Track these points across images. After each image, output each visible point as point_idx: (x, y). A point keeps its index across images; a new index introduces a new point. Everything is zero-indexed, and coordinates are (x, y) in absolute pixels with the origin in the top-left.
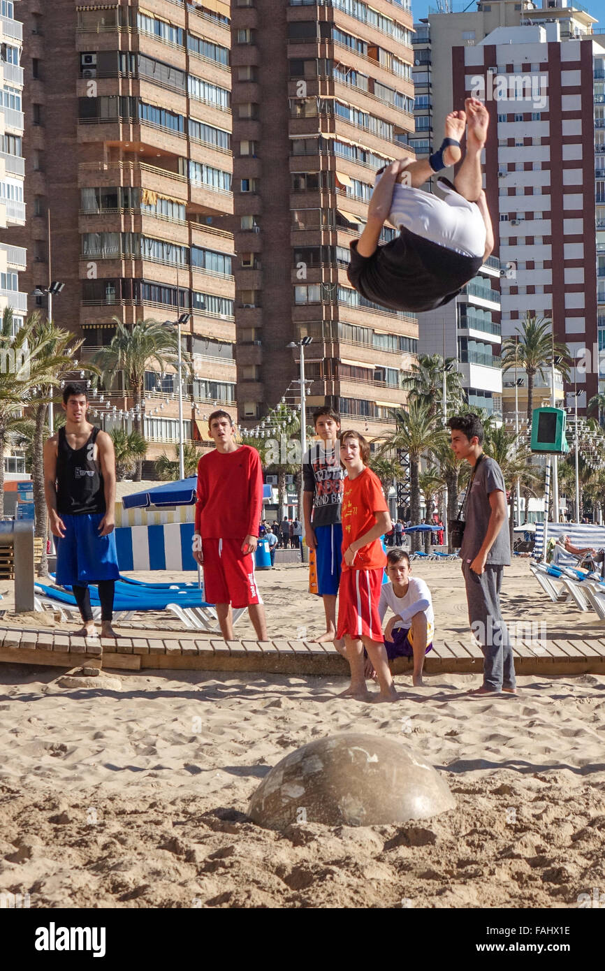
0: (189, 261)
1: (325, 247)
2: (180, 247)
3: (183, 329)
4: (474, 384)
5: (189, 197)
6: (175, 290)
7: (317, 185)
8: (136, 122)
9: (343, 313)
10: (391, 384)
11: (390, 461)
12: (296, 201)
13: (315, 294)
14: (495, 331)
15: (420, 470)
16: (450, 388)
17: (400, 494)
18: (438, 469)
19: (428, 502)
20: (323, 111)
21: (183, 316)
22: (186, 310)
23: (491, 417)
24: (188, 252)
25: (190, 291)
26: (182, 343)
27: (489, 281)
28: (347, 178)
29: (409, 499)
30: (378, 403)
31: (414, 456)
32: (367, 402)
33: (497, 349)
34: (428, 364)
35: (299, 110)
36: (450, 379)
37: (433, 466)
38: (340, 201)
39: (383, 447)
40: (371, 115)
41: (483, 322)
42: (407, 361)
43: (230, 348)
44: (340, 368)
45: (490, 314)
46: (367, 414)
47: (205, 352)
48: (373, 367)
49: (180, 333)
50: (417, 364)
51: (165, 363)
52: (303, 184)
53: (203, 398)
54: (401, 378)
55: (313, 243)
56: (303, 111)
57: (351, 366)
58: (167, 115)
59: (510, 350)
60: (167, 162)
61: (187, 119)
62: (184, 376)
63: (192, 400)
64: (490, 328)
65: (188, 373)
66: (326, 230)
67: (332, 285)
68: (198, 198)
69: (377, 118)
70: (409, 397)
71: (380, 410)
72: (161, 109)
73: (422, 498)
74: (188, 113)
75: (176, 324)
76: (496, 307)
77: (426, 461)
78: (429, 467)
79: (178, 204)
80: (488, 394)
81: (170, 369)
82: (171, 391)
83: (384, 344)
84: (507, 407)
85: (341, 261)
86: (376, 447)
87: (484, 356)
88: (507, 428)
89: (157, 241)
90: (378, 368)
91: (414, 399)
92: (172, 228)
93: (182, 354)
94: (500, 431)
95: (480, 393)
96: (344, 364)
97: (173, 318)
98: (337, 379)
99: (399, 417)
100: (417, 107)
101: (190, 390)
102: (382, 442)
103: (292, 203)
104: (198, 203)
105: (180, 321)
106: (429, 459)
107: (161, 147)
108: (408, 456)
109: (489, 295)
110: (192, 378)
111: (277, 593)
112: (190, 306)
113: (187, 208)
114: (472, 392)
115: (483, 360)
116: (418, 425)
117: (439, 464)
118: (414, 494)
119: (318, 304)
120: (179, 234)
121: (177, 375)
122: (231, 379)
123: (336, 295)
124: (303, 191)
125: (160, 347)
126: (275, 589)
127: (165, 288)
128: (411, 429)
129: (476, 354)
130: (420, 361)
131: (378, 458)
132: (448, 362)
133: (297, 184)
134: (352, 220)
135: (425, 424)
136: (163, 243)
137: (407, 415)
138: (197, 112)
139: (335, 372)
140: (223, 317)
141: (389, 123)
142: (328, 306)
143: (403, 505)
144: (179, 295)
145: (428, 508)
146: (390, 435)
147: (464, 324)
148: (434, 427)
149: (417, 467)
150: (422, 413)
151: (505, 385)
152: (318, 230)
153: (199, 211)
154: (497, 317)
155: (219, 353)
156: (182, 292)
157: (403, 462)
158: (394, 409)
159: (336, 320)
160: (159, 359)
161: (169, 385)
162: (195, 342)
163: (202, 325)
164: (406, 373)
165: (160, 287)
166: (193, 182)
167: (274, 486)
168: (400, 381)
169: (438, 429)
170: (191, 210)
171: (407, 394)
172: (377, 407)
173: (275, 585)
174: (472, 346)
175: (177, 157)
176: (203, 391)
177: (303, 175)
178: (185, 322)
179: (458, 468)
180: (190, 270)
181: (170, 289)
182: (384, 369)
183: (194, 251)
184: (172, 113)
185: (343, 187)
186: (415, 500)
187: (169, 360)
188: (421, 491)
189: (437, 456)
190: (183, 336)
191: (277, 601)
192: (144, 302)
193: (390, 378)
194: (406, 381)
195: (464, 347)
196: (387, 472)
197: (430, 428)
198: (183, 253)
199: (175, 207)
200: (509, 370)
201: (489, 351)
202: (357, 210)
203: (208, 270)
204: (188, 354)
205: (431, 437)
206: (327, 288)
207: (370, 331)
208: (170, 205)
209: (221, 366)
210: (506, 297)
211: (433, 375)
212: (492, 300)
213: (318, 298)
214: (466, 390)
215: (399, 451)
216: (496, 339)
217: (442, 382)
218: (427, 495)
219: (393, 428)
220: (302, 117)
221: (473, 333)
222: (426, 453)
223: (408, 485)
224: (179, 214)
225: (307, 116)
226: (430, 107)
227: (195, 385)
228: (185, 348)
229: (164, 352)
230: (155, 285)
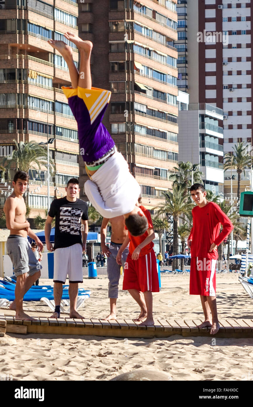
0: (54, 109)
1: (128, 103)
2: (49, 102)
3: (50, 146)
4: (208, 179)
5: (54, 74)
6: (46, 125)
7: (124, 69)
8: (26, 34)
9: (137, 139)
10: (163, 177)
11: (162, 220)
12: (112, 77)
13: (122, 128)
14: (221, 149)
15: (178, 225)
16: (195, 180)
17: (167, 238)
18: (188, 225)
19: (183, 242)
20: (128, 28)
21: (50, 140)
22: (52, 136)
23: (218, 196)
24: (53, 104)
25: (54, 126)
26: (49, 154)
27: (217, 122)
28: (141, 65)
29: (172, 241)
30: (156, 188)
31: (175, 217)
32: (150, 187)
33: (221, 159)
34: (184, 167)
35: (114, 28)
36: (195, 175)
37: (186, 222)
38: (137, 77)
39: (159, 211)
40: (154, 31)
41: (214, 144)
42: (172, 165)
43: (76, 157)
44: (135, 168)
45: (217, 140)
46: (150, 194)
47: (62, 159)
48: (153, 168)
49: (48, 149)
50: (178, 167)
51: (41, 165)
52: (116, 68)
53: (61, 184)
54: (169, 174)
55: (122, 100)
56: (117, 28)
57: (141, 168)
58: (43, 30)
59: (228, 159)
60: (43, 55)
61: (53, 32)
62: (50, 172)
63: (55, 185)
64: (217, 147)
65: (53, 170)
66: (129, 93)
67: (132, 123)
68: (59, 75)
69: (157, 32)
70: (173, 185)
71: (157, 192)
72: (39, 26)
73: (180, 240)
74: (54, 29)
75: (46, 144)
76: (221, 136)
77: (182, 220)
78: (183, 223)
79: (49, 79)
80: (216, 184)
81: (43, 168)
82: (43, 180)
83: (159, 155)
84: (226, 191)
85: (137, 110)
86: (155, 212)
87: (214, 163)
88: (227, 202)
89: (37, 98)
90: (156, 169)
91: (176, 186)
92: (44, 91)
93: (50, 160)
94: (222, 204)
95: (212, 183)
96: (139, 167)
97: (45, 140)
99: (168, 196)
100: (179, 26)
101: (54, 180)
102: (158, 209)
103: (110, 78)
104: (59, 77)
105: (49, 142)
106: (183, 219)
107: (39, 47)
108: (172, 217)
109: (217, 130)
110: (55, 173)
111: (100, 292)
112: (54, 134)
113: (53, 80)
114: (207, 182)
115: (213, 165)
116: (177, 200)
117: (189, 221)
118: (175, 238)
119: (124, 134)
120: (49, 95)
121: (47, 171)
122: (76, 174)
123: (133, 129)
124: (117, 72)
125: (38, 156)
126: (99, 289)
127: (41, 124)
128: (174, 202)
129: (209, 162)
130: (179, 165)
131: (156, 218)
132: (194, 166)
133: (113, 68)
134: (142, 87)
135: (182, 199)
136: (40, 99)
137: (172, 195)
138: (59, 28)
139: (133, 171)
140: (72, 140)
141: (164, 35)
142: (129, 135)
143: (169, 244)
144: (48, 128)
145: (183, 245)
146: (162, 206)
147: (203, 145)
148: (186, 201)
149: (177, 223)
150: (180, 192)
151: (226, 179)
152: (124, 93)
153: (59, 82)
154: (221, 141)
155: (70, 160)
156: (50, 126)
157: (169, 220)
158: (165, 191)
159: (134, 142)
160: (38, 163)
161: (42, 177)
162: (57, 154)
163: (61, 145)
164: (172, 172)
165: (38, 123)
166: (56, 66)
167: (99, 233)
168: (168, 176)
169: (188, 203)
170: (55, 81)
171: (172, 183)
172: (155, 190)
173: (100, 287)
174: (207, 157)
175: (48, 53)
176: (61, 181)
177: (116, 63)
178: (51, 143)
180: (54, 114)
181: (43, 125)
182: (159, 170)
183: (57, 105)
184: (45, 29)
185: (138, 70)
186: (175, 241)
187: (43, 163)
188: (179, 236)
189: (188, 217)
190: (50, 150)
191: (101, 296)
192: (30, 131)
193: (162, 173)
194: (172, 176)
195: (203, 157)
196: (161, 226)
197: (184, 202)
198: (51, 105)
199: (47, 80)
200: (228, 170)
201: (216, 160)
202: (145, 82)
203: (64, 114)
204: (53, 160)
205: (185, 207)
206: (129, 125)
207: (152, 149)
208: (44, 79)
209: (71, 167)
210: (226, 131)
211: (186, 173)
212: (219, 132)
213: (124, 130)
214: (204, 181)
215: (167, 214)
216: (221, 154)
217: (191, 177)
218: (182, 238)
219: (164, 201)
220: (117, 31)
221: (208, 150)
222: (182, 215)
223: (172, 233)
224: (49, 84)
225: (119, 31)
226: (186, 27)
227: (57, 177)
228: (51, 156)
229: (40, 159)
230: (35, 123)
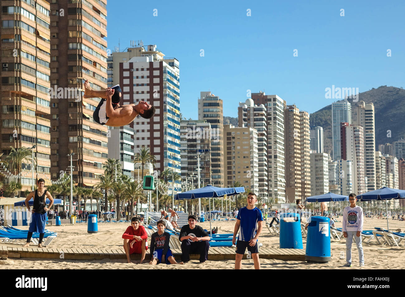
0: (36, 128)
1: (79, 125)
2: (33, 124)
3: (34, 150)
4: (125, 168)
5: (36, 109)
6: (31, 138)
7: (77, 105)
8: (20, 85)
9: (84, 145)
10: (99, 168)
11: (98, 192)
12: (70, 110)
13: (76, 139)
14: (132, 151)
15: (108, 195)
16: (118, 169)
17: (101, 202)
18: (114, 195)
19: (110, 205)
20: (79, 82)
21: (34, 146)
22: (35, 144)
23: (131, 178)
24: (36, 126)
25: (36, 138)
26: (33, 154)
27: (130, 136)
28: (86, 103)
29: (104, 204)
30: (95, 174)
31: (106, 190)
32: (92, 173)
33: (132, 157)
34: (111, 161)
35: (71, 82)
36: (118, 166)
37: (112, 193)
38: (84, 110)
39: (97, 187)
40: (94, 84)
41: (128, 149)
42: (104, 161)
43: (49, 156)
44: (83, 162)
45: (130, 146)
46: (92, 177)
47: (41, 157)
48: (93, 162)
49: (33, 151)
50: (107, 161)
51: (28, 160)
52: (72, 105)
53: (40, 171)
54: (102, 166)
55: (75, 123)
56: (73, 82)
57: (86, 162)
58: (30, 83)
59: (137, 157)
60: (30, 97)
61: (36, 84)
62: (34, 165)
63: (36, 172)
64: (130, 150)
65: (35, 164)
66: (79, 119)
67: (81, 136)
68: (39, 109)
69: (96, 84)
70: (105, 172)
71: (95, 176)
72: (28, 81)
73: (109, 204)
74: (36, 82)
75: (32, 148)
76: (132, 144)
77: (110, 192)
78: (111, 194)
79: (33, 111)
80: (130, 171)
81: (30, 162)
82: (30, 169)
83: (97, 155)
84: (135, 175)
85: (84, 129)
86: (94, 188)
87: (128, 159)
88: (136, 182)
89: (26, 122)
90: (95, 163)
91: (106, 173)
92: (31, 118)
93: (34, 158)
94: (133, 183)
95: (127, 171)
96: (85, 162)
97: (31, 146)
98: (82, 166)
99: (102, 178)
100: (108, 81)
101: (36, 169)
102: (97, 186)
103: (69, 111)
104: (39, 110)
105: (33, 147)
106: (111, 191)
107: (28, 93)
108: (104, 190)
109: (130, 140)
110: (36, 165)
111: (63, 233)
112: (36, 143)
113: (36, 112)
114: (125, 170)
115: (128, 160)
116: (107, 180)
117: (114, 193)
118: (106, 202)
119: (76, 143)
120: (33, 120)
121: (32, 164)
122: (49, 166)
123: (82, 140)
124: (72, 107)
125: (26, 155)
126: (62, 232)
128: (105, 182)
129: (126, 159)
130: (108, 161)
131: (95, 191)
132: (117, 161)
133: (70, 105)
134: (87, 116)
135: (110, 180)
136: (28, 123)
137: (104, 177)
138: (39, 82)
139: (82, 164)
140: (47, 146)
141: (99, 86)
142: (80, 143)
143: (103, 206)
144: (33, 139)
145: (110, 207)
146: (99, 184)
147: (122, 149)
148: (113, 181)
149: (107, 194)
150: (109, 177)
151: (135, 168)
152: (77, 119)
153: (40, 113)
154: (133, 147)
155: (45, 158)
156: (34, 138)
157: (103, 192)
158: (100, 175)
159: (82, 147)
160: (26, 159)
161: (29, 168)
162: (38, 154)
163: (40, 149)
164: (104, 164)
165: (27, 137)
166: (37, 104)
167: (62, 200)
168: (102, 167)
169: (114, 182)
170: (37, 113)
171: (104, 171)
172: (95, 175)
173: (62, 231)
174: (125, 156)
175: (33, 96)
176: (40, 170)
177: (72, 102)
178: (35, 148)
179: (120, 194)
180: (36, 131)
181: (30, 137)
182: (97, 163)
183: (38, 126)
184: (31, 82)
185: (85, 106)
186: (106, 204)
187: (30, 160)
188: (108, 201)
189: (113, 190)
190: (34, 152)
191: (63, 236)
192: (22, 141)
193: (99, 166)
194: (104, 167)
195: (122, 156)
196: (98, 195)
197: (111, 182)
198: (34, 126)
199: (32, 112)
200: (136, 163)
201: (130, 157)
202: (89, 113)
203: (42, 131)
204: (35, 158)
205: (111, 185)
206: (79, 137)
207: (93, 151)
208: (30, 111)
209: (46, 161)
210: (136, 141)
211: (112, 164)
212: (131, 142)
213: (77, 141)
214: (123, 170)
215: (101, 189)
216: (132, 154)
217: (115, 167)
218: (110, 202)
219: (100, 181)
220: (72, 84)
221: (125, 152)
222: (110, 189)
223: (104, 199)
224: (33, 114)
225: (74, 84)
226: (112, 81)
227: (38, 167)
228: (34, 156)
229: (28, 157)
230: (25, 136)
